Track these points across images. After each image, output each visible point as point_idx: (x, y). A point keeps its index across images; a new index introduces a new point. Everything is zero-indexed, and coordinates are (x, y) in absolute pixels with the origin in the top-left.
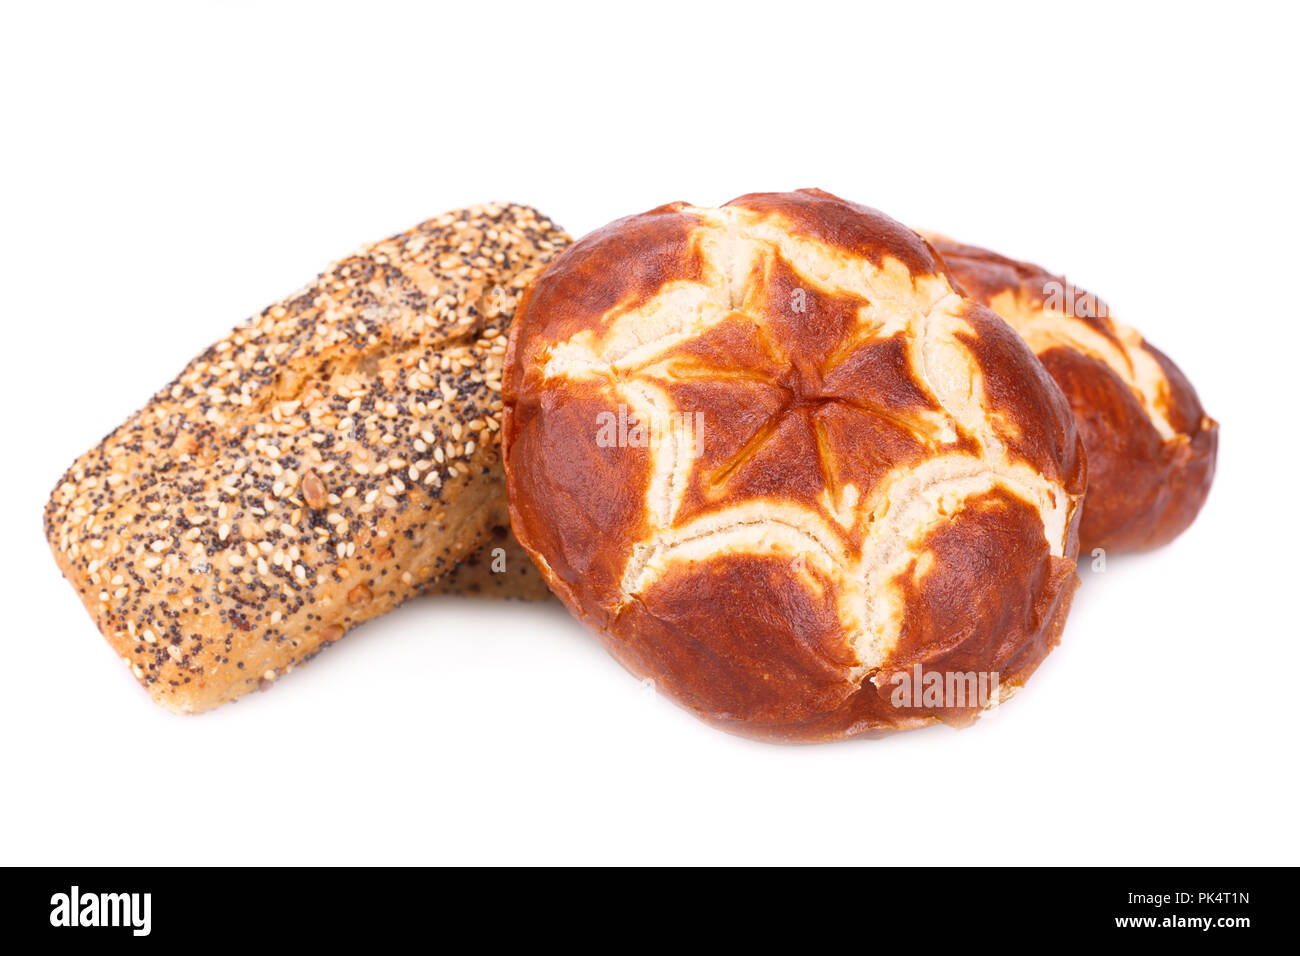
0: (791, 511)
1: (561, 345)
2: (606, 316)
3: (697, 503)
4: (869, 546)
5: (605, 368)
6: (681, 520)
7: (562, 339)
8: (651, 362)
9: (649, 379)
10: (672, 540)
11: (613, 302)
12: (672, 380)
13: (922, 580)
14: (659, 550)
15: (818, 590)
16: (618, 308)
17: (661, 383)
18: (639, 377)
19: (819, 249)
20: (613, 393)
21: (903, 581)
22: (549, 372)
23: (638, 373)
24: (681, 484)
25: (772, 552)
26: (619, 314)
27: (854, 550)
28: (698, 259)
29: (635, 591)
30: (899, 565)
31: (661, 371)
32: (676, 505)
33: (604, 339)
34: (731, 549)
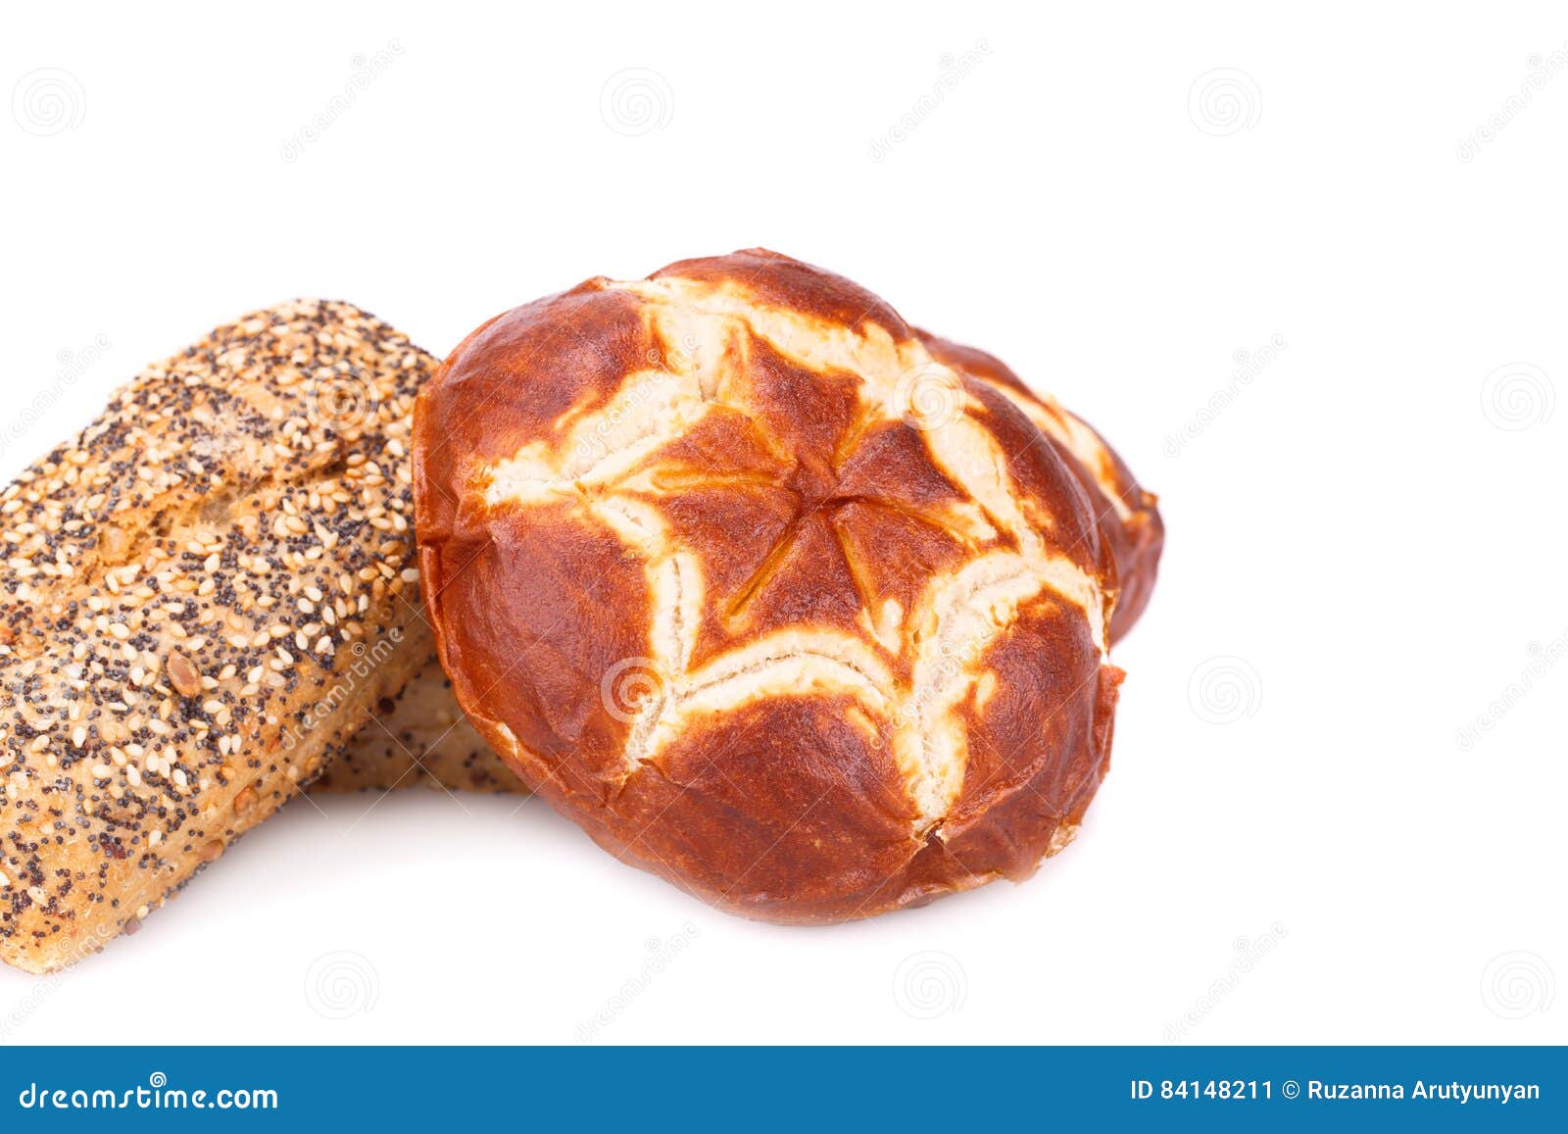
0: (829, 639)
1: (504, 462)
2: (559, 423)
3: (715, 640)
4: (921, 672)
5: (568, 486)
6: (698, 662)
7: (504, 455)
8: (631, 472)
9: (631, 494)
10: (687, 688)
11: (567, 404)
12: (660, 493)
13: (985, 706)
14: (670, 701)
15: (871, 730)
16: (575, 410)
17: (646, 497)
18: (616, 492)
19: (793, 319)
20: (589, 516)
21: (964, 709)
22: (492, 497)
23: (616, 488)
24: (693, 620)
25: (815, 690)
26: (575, 418)
27: (903, 677)
28: (658, 343)
29: (646, 756)
30: (956, 691)
31: (644, 483)
32: (689, 645)
33: (562, 450)
34: (764, 692)
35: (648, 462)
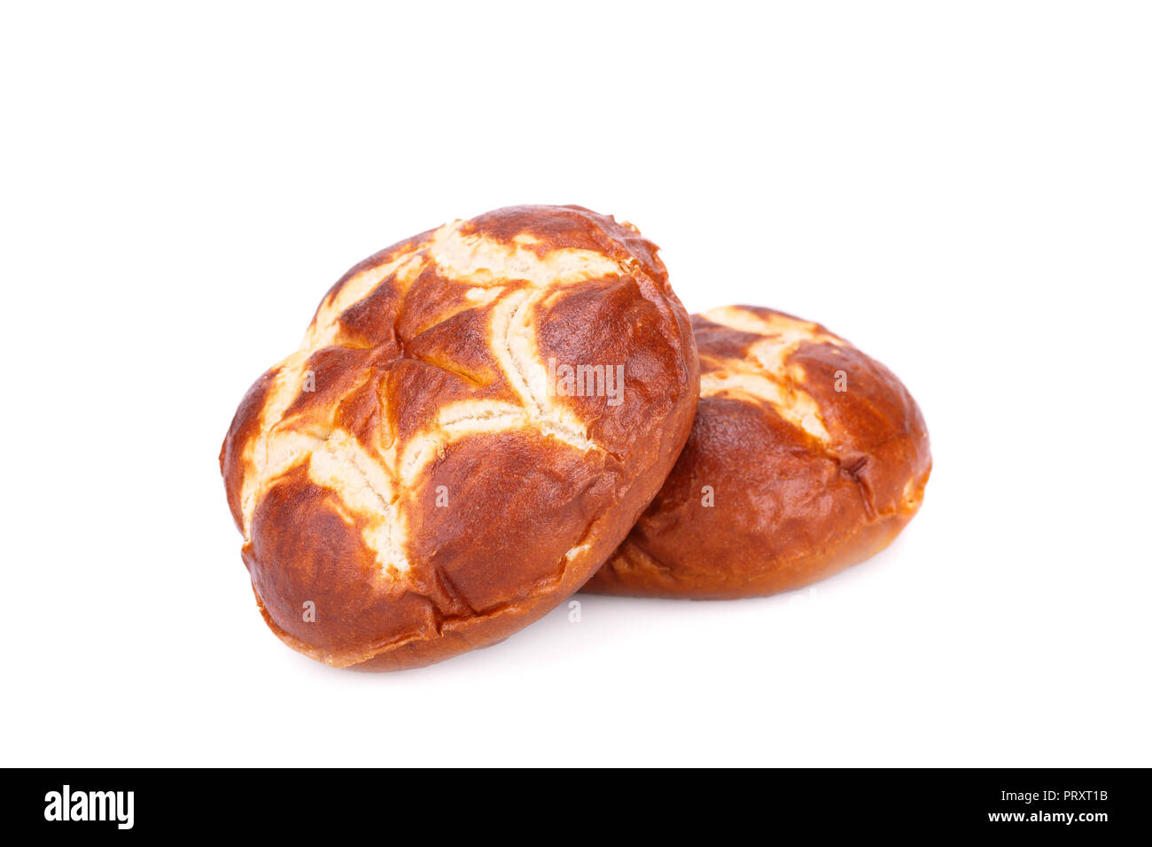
35: (374, 454)
